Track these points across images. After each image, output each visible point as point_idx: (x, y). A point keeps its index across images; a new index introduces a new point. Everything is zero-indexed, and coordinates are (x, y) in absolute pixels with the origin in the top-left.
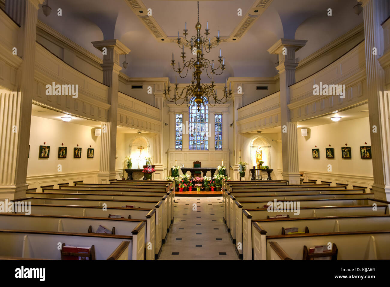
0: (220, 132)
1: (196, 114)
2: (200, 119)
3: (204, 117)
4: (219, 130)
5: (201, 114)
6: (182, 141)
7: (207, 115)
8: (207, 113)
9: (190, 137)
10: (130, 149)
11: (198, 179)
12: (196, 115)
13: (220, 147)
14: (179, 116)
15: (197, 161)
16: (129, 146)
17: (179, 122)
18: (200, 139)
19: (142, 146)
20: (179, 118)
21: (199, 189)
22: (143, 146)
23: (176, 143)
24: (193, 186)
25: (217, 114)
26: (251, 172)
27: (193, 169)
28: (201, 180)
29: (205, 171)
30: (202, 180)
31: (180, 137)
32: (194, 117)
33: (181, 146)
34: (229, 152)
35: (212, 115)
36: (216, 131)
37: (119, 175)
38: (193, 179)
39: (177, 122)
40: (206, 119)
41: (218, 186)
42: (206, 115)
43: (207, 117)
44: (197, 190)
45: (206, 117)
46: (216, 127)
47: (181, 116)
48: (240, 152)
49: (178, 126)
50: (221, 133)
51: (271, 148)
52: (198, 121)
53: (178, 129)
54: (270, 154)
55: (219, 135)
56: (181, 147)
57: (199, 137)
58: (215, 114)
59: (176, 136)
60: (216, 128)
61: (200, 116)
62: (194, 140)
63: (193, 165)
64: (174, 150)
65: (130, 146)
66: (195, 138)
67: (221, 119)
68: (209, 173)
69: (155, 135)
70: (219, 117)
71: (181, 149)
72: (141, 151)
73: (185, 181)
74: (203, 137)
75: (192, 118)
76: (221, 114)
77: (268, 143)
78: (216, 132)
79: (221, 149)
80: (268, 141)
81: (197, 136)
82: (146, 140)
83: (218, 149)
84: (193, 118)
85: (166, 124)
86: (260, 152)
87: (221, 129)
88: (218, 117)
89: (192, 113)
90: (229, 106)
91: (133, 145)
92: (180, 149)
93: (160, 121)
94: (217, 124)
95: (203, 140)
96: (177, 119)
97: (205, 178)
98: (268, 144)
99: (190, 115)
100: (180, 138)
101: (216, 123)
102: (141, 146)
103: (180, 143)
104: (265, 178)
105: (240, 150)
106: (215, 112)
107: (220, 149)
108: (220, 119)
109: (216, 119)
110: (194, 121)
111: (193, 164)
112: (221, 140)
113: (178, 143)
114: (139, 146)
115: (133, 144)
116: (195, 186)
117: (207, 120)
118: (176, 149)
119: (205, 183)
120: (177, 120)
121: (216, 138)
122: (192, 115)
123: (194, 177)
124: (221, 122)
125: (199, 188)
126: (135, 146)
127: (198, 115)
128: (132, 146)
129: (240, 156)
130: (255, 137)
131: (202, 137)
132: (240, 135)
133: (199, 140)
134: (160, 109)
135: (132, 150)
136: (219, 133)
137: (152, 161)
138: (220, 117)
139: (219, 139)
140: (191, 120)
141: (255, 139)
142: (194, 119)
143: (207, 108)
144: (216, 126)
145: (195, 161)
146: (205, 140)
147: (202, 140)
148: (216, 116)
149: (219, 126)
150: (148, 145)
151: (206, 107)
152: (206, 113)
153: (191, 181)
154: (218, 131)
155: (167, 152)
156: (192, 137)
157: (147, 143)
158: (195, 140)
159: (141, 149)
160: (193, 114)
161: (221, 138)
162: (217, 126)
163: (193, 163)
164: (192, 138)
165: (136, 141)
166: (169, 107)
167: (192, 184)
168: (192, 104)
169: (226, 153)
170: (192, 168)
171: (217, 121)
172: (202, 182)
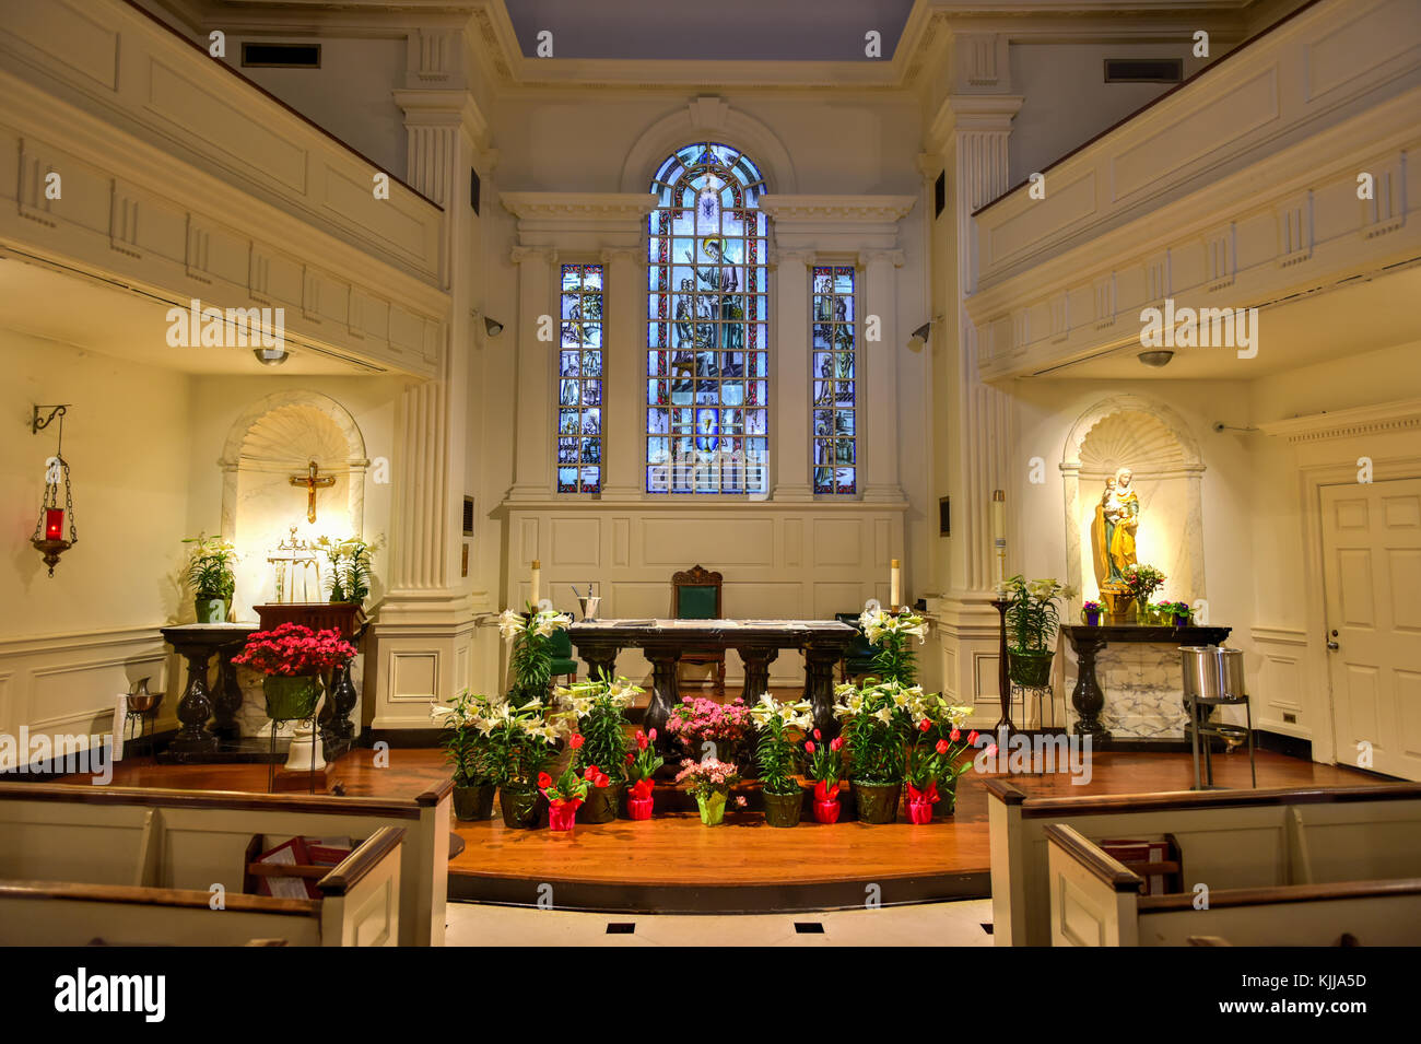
0: (844, 383)
1: (694, 266)
2: (714, 300)
3: (739, 289)
4: (838, 373)
5: (720, 264)
6: (598, 440)
7: (761, 273)
8: (761, 259)
9: (653, 414)
10: (230, 486)
11: (702, 716)
12: (690, 276)
13: (847, 478)
14: (582, 277)
15: (698, 568)
16: (223, 462)
17: (579, 319)
18: (717, 430)
19: (321, 464)
20: (578, 289)
21: (712, 808)
22: (330, 465)
23: (563, 454)
24: (665, 775)
25: (827, 270)
26: (1068, 644)
27: (666, 632)
28: (730, 726)
29: (760, 649)
30: (741, 728)
31: (584, 410)
32: (676, 287)
33: (594, 469)
34: (905, 511)
35: (793, 273)
36: (819, 374)
37: (123, 670)
38: (664, 718)
39: (566, 316)
40: (753, 300)
41: (875, 778)
42: (753, 271)
43: (761, 288)
44: (696, 808)
45: (753, 288)
46: (821, 349)
47: (594, 281)
48: (998, 505)
49: (575, 345)
50: (850, 390)
51: (1209, 483)
52: (701, 313)
53: (573, 361)
54: (1199, 522)
55: (838, 404)
56: (591, 480)
57: (712, 415)
58: (815, 271)
59: (563, 408)
60: (821, 358)
61: (722, 283)
62: (676, 430)
63: (667, 594)
64: (549, 495)
65: (230, 466)
66: (686, 418)
67: (848, 302)
68: (789, 666)
69: (407, 389)
70: (838, 290)
71: (595, 490)
72: (312, 496)
73: (596, 733)
74: (737, 414)
75: (663, 290)
76: (849, 271)
77: (1187, 444)
78: (818, 385)
79: (850, 489)
80: (1183, 434)
81: (697, 410)
82: (340, 419)
83: (828, 490)
84: (672, 293)
85: (490, 323)
86: (1125, 510)
87: (849, 362)
88: (831, 290)
89: (665, 264)
90: (903, 217)
91: (246, 456)
92: (587, 489)
93: (441, 289)
94: (825, 333)
95: (738, 431)
96: (571, 294)
97: (767, 710)
98: (1186, 453)
99: (654, 271)
100: (586, 417)
101: (818, 328)
102: (314, 465)
103: (588, 452)
104: (1169, 689)
105: (999, 495)
106: (817, 253)
107: (843, 490)
108: (841, 302)
109: (818, 300)
110: (680, 314)
111: (669, 586)
112: (850, 433)
113: (575, 454)
114: (300, 467)
115: (246, 449)
116: (679, 777)
117: (761, 304)
118: (563, 488)
119: (766, 758)
120: (569, 304)
121: (820, 424)
122: (663, 275)
123: (674, 698)
124: (849, 318)
125: (717, 795)
126: (267, 465)
127: (703, 271)
128: (243, 463)
129: (999, 535)
130: (1096, 406)
131: (729, 418)
132: (990, 390)
133: (710, 431)
134: (442, 210)
135: (239, 493)
136: (837, 390)
137: (377, 565)
138: (844, 285)
139: (839, 427)
140: (662, 307)
141: (1094, 420)
142: (676, 299)
143: (761, 232)
144: (819, 342)
145: (685, 569)
146: (748, 431)
147: (729, 431)
148: (820, 280)
149: (838, 346)
150: (357, 456)
151: (754, 225)
152: (754, 259)
153: (653, 732)
154: (828, 373)
155: (501, 506)
156: (665, 411)
157: (353, 440)
158: (685, 431)
159: (313, 482)
160: (673, 265)
161: (849, 423)
162: (827, 346)
163: (670, 579)
164: (665, 418)
165: (271, 426)
166: (517, 218)
167: (660, 761)
168: (666, 202)
169: (886, 515)
170: (661, 625)
171: (827, 311)
172: (741, 744)
